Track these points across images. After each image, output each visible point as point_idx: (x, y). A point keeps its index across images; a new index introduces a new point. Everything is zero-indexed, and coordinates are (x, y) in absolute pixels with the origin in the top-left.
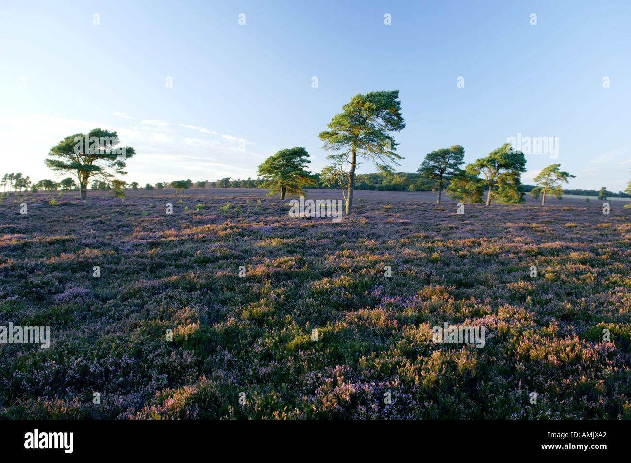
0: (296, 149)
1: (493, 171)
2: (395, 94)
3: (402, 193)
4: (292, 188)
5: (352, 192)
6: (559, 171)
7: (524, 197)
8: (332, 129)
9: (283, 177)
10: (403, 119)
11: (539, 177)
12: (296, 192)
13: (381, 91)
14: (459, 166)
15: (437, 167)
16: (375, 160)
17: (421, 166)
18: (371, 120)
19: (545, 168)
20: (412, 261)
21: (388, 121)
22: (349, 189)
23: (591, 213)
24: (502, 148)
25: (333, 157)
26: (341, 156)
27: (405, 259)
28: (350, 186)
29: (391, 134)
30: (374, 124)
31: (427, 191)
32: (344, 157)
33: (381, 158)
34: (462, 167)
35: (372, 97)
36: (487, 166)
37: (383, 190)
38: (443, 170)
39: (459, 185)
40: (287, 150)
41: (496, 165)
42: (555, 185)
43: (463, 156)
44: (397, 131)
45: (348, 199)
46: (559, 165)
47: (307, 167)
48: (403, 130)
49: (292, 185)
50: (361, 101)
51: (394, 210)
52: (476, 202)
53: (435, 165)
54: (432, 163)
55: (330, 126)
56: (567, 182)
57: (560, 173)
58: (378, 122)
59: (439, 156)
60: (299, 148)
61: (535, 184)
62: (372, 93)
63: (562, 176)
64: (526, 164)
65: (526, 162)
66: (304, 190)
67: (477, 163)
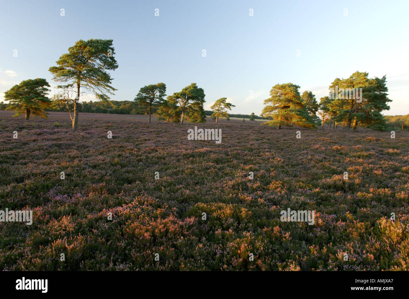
0: (38, 80)
1: (185, 101)
2: (109, 42)
3: (127, 115)
4: (35, 110)
5: (77, 114)
6: (226, 102)
7: (206, 118)
8: (61, 66)
9: (27, 102)
10: (115, 61)
11: (214, 106)
12: (39, 114)
13: (99, 39)
14: (162, 97)
15: (148, 97)
16: (95, 90)
17: (137, 97)
18: (92, 60)
19: (218, 100)
20: (99, 166)
21: (105, 62)
22: (75, 111)
23: (241, 129)
24: (190, 86)
25: (60, 87)
26: (67, 87)
27: (94, 164)
28: (76, 110)
29: (108, 72)
30: (95, 64)
31: (142, 114)
32: (70, 87)
33: (100, 89)
34: (165, 98)
35: (91, 43)
36: (180, 98)
37: (113, 113)
38: (152, 100)
39: (164, 110)
40: (30, 80)
41: (187, 97)
42: (224, 111)
43: (166, 90)
44: (112, 70)
45: (74, 119)
46: (226, 98)
47: (48, 94)
48: (116, 70)
49: (35, 108)
50: (82, 45)
51: (113, 128)
52: (176, 122)
53: (146, 95)
54: (144, 95)
55: (58, 63)
56: (230, 109)
57: (226, 104)
58: (97, 63)
59: (149, 89)
60: (41, 79)
61: (212, 110)
62: (91, 40)
63: (228, 106)
64: (205, 97)
65: (205, 95)
66: (46, 112)
67: (174, 96)
